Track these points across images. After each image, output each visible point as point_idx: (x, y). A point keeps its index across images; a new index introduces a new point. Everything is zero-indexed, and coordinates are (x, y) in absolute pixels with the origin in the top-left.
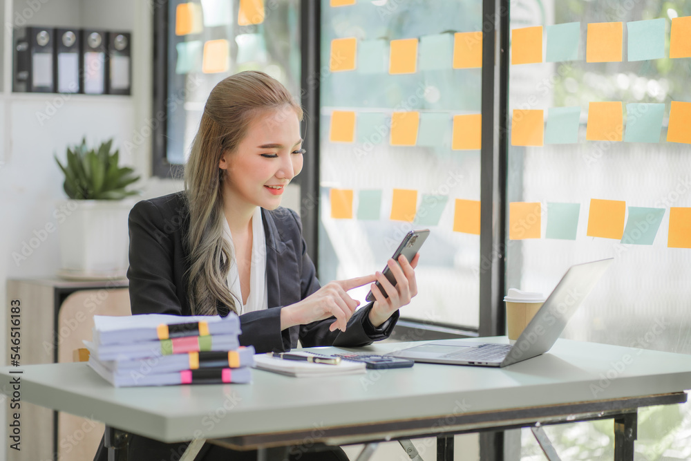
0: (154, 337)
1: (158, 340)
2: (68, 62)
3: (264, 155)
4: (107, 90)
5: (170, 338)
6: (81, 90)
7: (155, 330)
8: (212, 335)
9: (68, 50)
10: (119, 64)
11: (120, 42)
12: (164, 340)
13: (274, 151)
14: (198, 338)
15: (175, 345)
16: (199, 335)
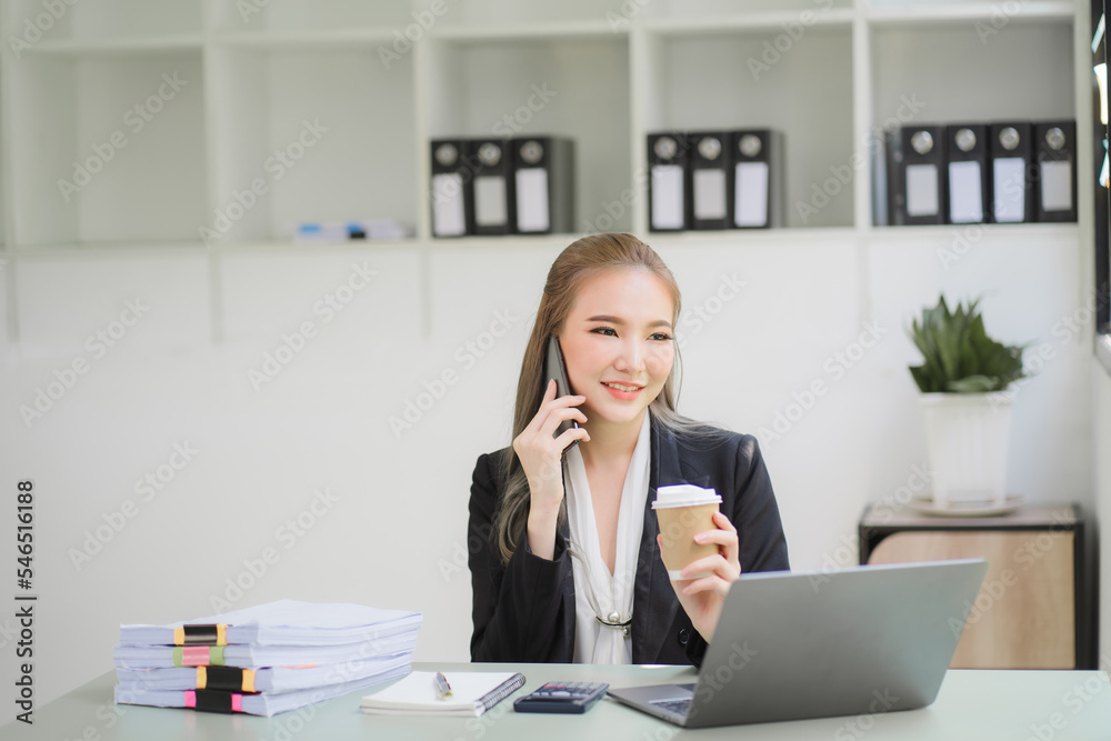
4: (1035, 212)
6: (990, 218)
9: (965, 156)
11: (1052, 139)
14: (210, 648)
15: (185, 654)
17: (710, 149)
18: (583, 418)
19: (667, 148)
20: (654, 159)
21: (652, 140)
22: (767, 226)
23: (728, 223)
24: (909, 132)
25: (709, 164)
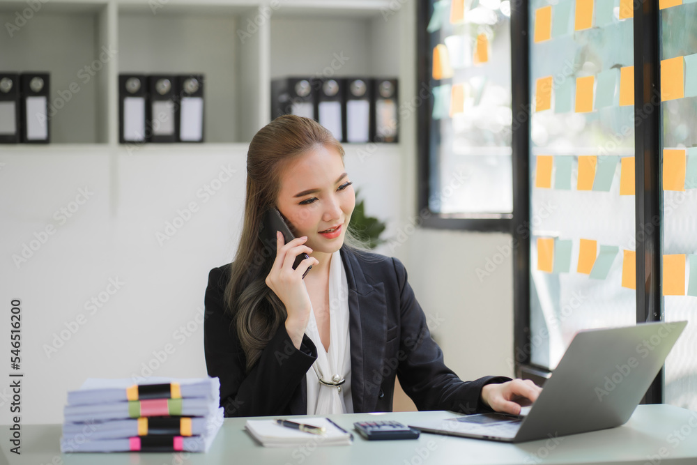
0: (123, 398)
1: (127, 401)
2: (330, 112)
3: (304, 203)
4: (373, 136)
5: (140, 399)
6: (345, 139)
7: (125, 391)
8: (184, 398)
9: (330, 99)
10: (385, 111)
11: (386, 89)
12: (133, 401)
13: (311, 196)
14: (168, 401)
15: (143, 407)
16: (169, 398)
17: (164, 86)
18: (309, 250)
19: (134, 85)
20: (124, 93)
21: (123, 79)
22: (201, 141)
23: (175, 138)
24: (292, 82)
25: (163, 98)
